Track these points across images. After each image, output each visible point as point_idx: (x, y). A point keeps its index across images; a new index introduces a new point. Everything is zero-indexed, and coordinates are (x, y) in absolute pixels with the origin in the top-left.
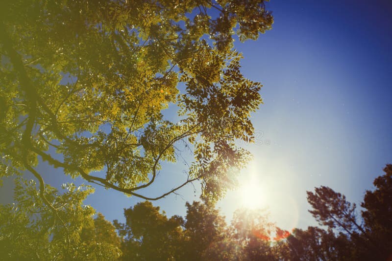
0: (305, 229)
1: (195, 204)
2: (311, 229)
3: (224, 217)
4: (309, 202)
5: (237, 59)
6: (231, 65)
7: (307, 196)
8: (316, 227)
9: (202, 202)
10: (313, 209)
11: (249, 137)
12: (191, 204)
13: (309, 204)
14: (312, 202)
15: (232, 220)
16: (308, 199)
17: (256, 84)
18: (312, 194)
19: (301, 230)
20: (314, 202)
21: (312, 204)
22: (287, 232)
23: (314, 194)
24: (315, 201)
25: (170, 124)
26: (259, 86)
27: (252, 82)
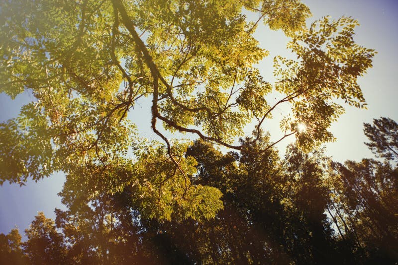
0: (358, 161)
1: (247, 139)
2: (366, 161)
3: (278, 151)
4: (366, 134)
5: (351, 26)
6: (344, 32)
7: (364, 128)
8: (372, 159)
9: (254, 138)
10: (370, 142)
11: (361, 104)
12: (244, 139)
13: (366, 136)
14: (368, 134)
15: (286, 154)
16: (365, 131)
17: (369, 50)
18: (370, 125)
19: (354, 161)
20: (371, 135)
21: (369, 136)
22: (340, 164)
23: (372, 126)
24: (373, 132)
25: (266, 83)
26: (373, 53)
27: (365, 49)
